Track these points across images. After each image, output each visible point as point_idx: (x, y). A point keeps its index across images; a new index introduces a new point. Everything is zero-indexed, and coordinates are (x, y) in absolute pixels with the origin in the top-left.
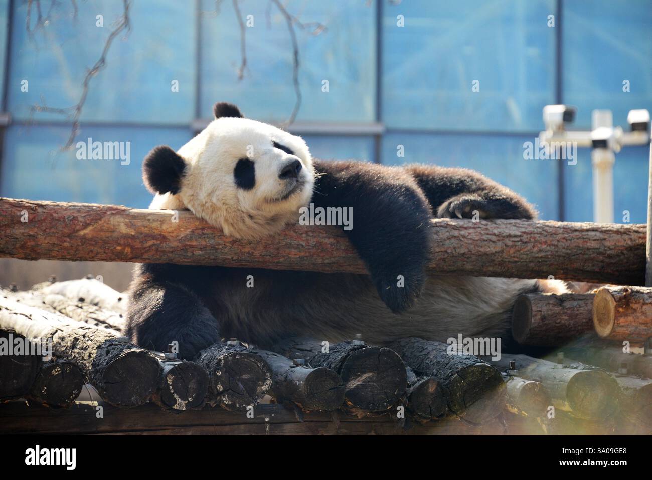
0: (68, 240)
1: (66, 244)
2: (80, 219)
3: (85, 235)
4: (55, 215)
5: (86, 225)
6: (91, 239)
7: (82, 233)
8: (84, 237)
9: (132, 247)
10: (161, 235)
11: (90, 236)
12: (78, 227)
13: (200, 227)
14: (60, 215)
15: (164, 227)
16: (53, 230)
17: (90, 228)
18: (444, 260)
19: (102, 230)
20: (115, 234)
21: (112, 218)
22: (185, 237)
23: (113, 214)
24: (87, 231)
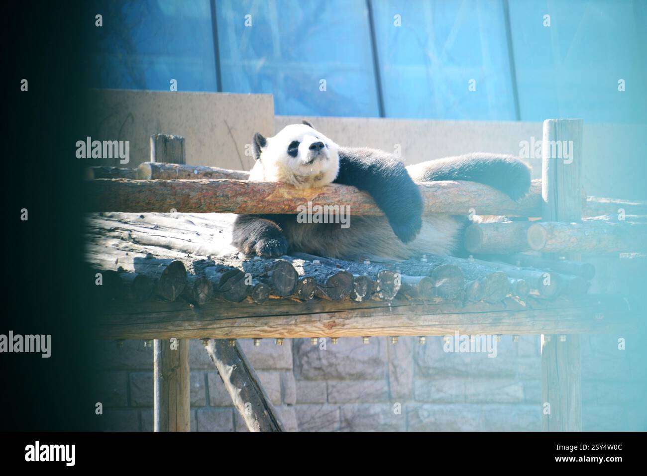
0: (261, 203)
1: (260, 205)
2: (266, 191)
3: (268, 199)
4: (255, 189)
5: (269, 194)
6: (272, 202)
7: (267, 199)
8: (268, 201)
9: (290, 206)
10: (304, 198)
11: (271, 201)
12: (266, 196)
13: (322, 193)
14: (257, 189)
15: (305, 193)
16: (255, 198)
17: (271, 195)
18: (440, 207)
19: (276, 197)
20: (282, 199)
21: (280, 190)
22: (316, 198)
23: (279, 187)
24: (269, 198)
